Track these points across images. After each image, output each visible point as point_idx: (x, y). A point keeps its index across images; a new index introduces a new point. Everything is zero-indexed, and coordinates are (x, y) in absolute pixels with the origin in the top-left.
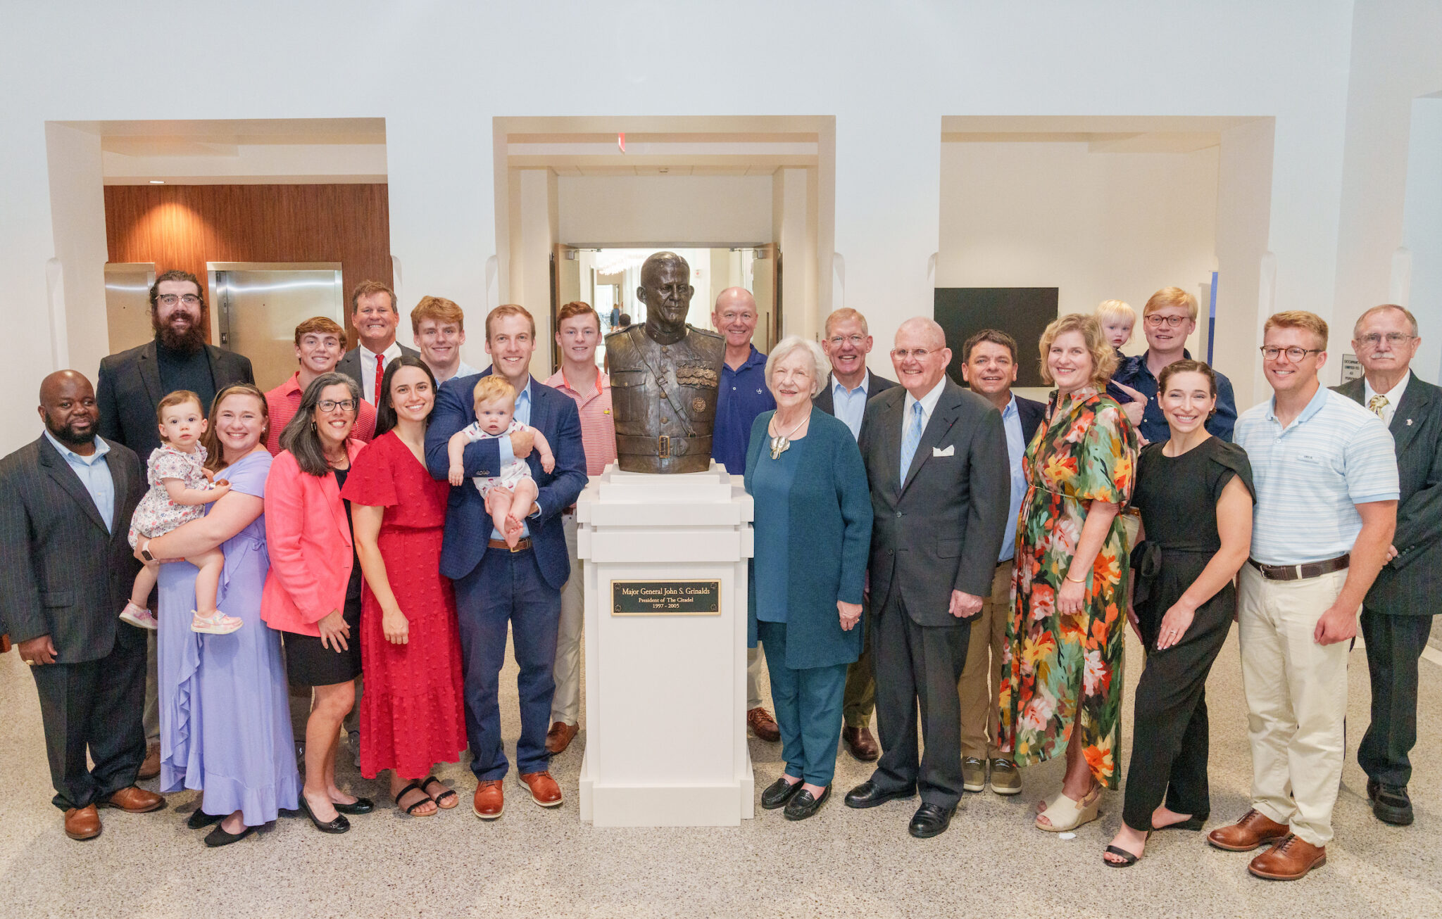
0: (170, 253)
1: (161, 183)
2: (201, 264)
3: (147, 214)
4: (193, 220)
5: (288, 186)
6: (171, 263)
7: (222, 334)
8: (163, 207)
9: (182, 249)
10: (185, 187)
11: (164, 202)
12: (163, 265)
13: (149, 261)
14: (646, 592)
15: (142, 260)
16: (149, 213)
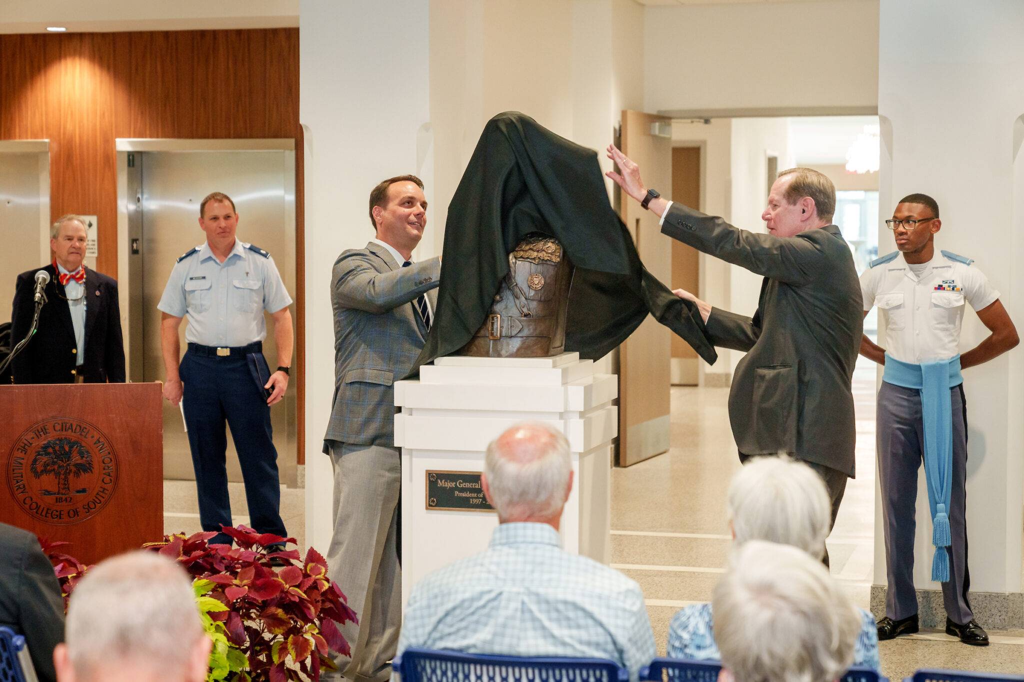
0: (69, 127)
1: (62, 30)
2: (109, 142)
3: (42, 73)
4: (101, 82)
5: (226, 32)
6: (70, 142)
7: (133, 241)
8: (63, 62)
9: (85, 121)
10: (92, 35)
11: (65, 57)
12: (60, 144)
13: (43, 138)
14: (462, 486)
15: (35, 136)
16: (45, 72)
